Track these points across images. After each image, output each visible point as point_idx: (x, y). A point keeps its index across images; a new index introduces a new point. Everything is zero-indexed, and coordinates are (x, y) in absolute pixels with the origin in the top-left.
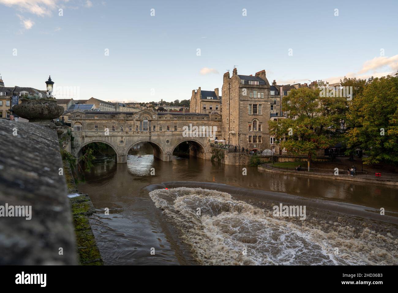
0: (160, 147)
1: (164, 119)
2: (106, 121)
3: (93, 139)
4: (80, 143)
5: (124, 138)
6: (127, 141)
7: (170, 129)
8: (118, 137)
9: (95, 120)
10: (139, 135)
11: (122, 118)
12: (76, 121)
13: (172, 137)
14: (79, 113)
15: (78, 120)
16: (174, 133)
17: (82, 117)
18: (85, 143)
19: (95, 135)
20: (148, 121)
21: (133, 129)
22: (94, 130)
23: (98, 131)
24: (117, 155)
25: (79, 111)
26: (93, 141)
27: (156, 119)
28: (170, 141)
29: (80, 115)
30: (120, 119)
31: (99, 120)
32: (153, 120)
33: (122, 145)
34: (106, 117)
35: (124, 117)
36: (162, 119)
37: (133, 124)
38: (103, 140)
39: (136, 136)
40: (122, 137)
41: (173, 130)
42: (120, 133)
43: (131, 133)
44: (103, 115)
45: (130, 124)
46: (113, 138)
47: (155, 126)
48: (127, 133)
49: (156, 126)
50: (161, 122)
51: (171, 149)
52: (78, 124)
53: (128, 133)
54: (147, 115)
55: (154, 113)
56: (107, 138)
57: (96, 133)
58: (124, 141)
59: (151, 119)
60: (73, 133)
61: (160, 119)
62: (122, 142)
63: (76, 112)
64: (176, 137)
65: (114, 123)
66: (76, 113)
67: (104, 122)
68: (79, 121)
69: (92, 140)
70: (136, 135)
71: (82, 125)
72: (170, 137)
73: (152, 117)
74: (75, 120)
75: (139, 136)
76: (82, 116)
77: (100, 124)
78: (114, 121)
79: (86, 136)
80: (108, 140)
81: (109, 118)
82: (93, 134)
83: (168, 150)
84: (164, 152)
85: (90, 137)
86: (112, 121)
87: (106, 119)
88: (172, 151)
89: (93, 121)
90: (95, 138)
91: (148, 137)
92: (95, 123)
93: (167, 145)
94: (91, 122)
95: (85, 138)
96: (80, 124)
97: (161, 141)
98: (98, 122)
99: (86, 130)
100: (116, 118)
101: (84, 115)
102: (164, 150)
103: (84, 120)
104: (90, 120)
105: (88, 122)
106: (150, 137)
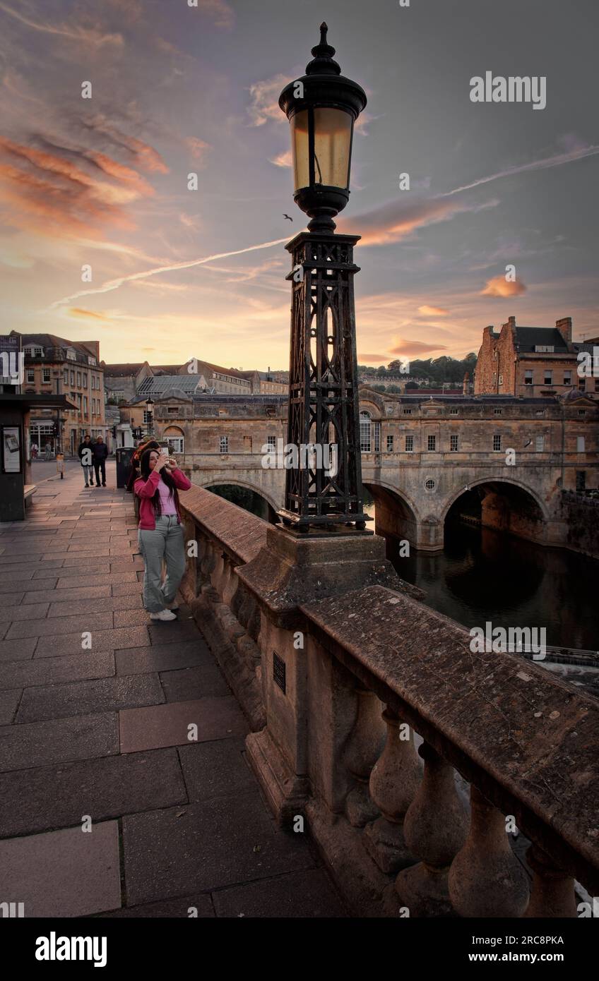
0: (408, 502)
1: (420, 414)
2: (252, 423)
3: (216, 477)
7: (437, 444)
9: (219, 420)
12: (167, 425)
13: (442, 471)
14: (177, 401)
15: (172, 420)
16: (448, 457)
17: (185, 411)
19: (221, 464)
20: (373, 421)
22: (217, 451)
23: (229, 452)
25: (175, 396)
26: (214, 481)
27: (396, 416)
28: (437, 482)
29: (180, 407)
31: (230, 420)
32: (385, 420)
34: (250, 413)
36: (413, 415)
38: (244, 479)
41: (447, 447)
44: (241, 406)
46: (269, 473)
47: (392, 437)
49: (395, 435)
50: (411, 425)
51: (439, 508)
52: (173, 431)
54: (369, 404)
55: (388, 398)
56: (252, 472)
57: (223, 457)
59: (379, 415)
61: (407, 416)
63: (169, 398)
64: (456, 469)
65: (272, 428)
66: (169, 401)
67: (244, 425)
68: (178, 425)
69: (211, 480)
71: (183, 434)
72: (437, 469)
73: (382, 409)
74: (166, 421)
76: (183, 409)
77: (233, 431)
78: (274, 423)
79: (196, 468)
80: (256, 478)
81: (258, 414)
82: (215, 461)
83: (431, 511)
84: (417, 517)
85: (206, 469)
86: (268, 423)
87: (251, 418)
88: (443, 511)
89: (215, 424)
90: (219, 472)
91: (373, 471)
92: (219, 428)
93: (430, 495)
94: (211, 425)
95: (192, 472)
96: (179, 433)
97: (409, 482)
98: (227, 425)
99: (196, 451)
100: (279, 415)
101: (188, 406)
102: (419, 510)
103: (190, 420)
104: (206, 420)
105: (201, 425)
106: (378, 469)
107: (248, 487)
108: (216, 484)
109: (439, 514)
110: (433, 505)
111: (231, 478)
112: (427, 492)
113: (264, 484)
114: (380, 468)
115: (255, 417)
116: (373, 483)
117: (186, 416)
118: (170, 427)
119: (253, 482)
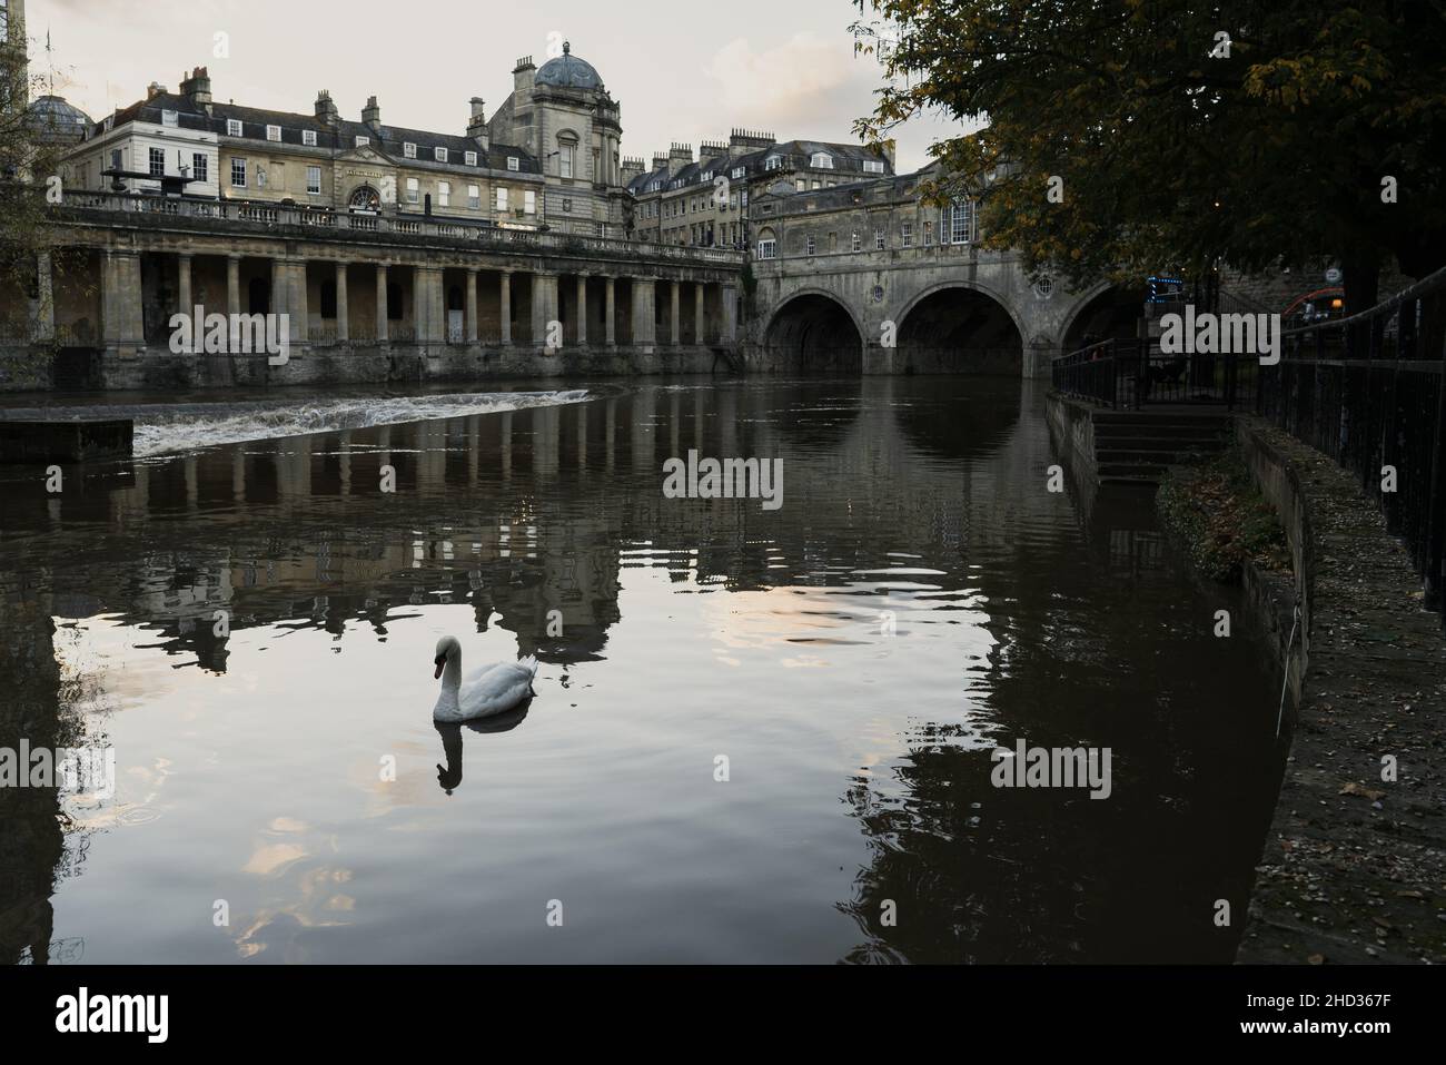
0: (1012, 313)
2: (837, 216)
3: (802, 285)
4: (770, 299)
5: (885, 274)
6: (892, 289)
8: (868, 274)
9: (806, 215)
10: (932, 260)
11: (882, 198)
12: (761, 227)
14: (768, 198)
15: (766, 220)
17: (777, 209)
18: (781, 298)
19: (807, 269)
21: (914, 240)
22: (803, 253)
23: (815, 254)
24: (864, 342)
26: (800, 291)
28: (1056, 282)
29: (772, 204)
30: (875, 201)
31: (820, 214)
33: (878, 305)
34: (836, 203)
35: (887, 193)
37: (915, 217)
38: (827, 287)
39: (922, 266)
40: (879, 272)
42: (874, 257)
43: (906, 256)
44: (827, 194)
45: (907, 219)
46: (852, 277)
48: (894, 254)
52: (767, 233)
53: (899, 257)
56: (835, 277)
57: (809, 261)
58: (884, 287)
60: (755, 266)
62: (878, 290)
63: (763, 196)
65: (857, 219)
66: (763, 199)
67: (830, 218)
68: (770, 226)
69: (797, 289)
70: (924, 260)
71: (776, 236)
74: (760, 222)
75: (932, 266)
76: (774, 207)
77: (819, 227)
78: (858, 212)
79: (785, 276)
80: (839, 285)
81: (843, 204)
82: (800, 265)
83: (1044, 328)
84: (1024, 337)
85: (794, 277)
86: (853, 213)
87: (837, 208)
88: (1061, 329)
89: (802, 222)
90: (805, 279)
91: (967, 268)
92: (807, 225)
93: (1043, 302)
94: (797, 223)
95: (781, 280)
96: (771, 235)
97: (1014, 284)
98: (815, 220)
99: (787, 255)
100: (864, 201)
101: (780, 202)
102: (1026, 325)
103: (780, 218)
104: (795, 217)
105: (790, 223)
106: (973, 266)
107: (830, 296)
108: (802, 293)
109: (1055, 334)
110: (1046, 319)
111: (816, 286)
112: (1038, 297)
113: (847, 293)
114: (976, 264)
115: (842, 207)
116: (967, 286)
117: (778, 214)
118: (764, 229)
119: (836, 290)
